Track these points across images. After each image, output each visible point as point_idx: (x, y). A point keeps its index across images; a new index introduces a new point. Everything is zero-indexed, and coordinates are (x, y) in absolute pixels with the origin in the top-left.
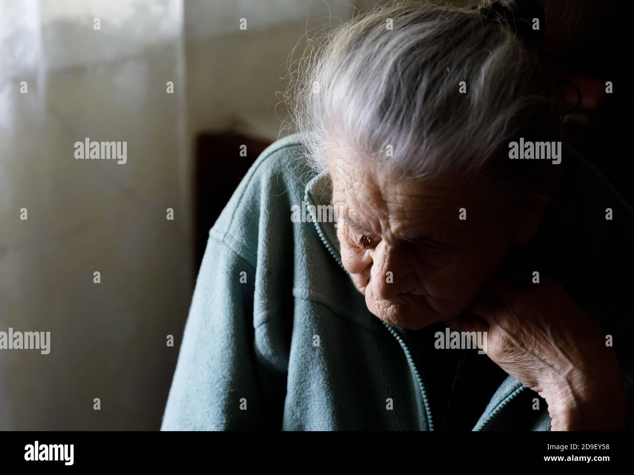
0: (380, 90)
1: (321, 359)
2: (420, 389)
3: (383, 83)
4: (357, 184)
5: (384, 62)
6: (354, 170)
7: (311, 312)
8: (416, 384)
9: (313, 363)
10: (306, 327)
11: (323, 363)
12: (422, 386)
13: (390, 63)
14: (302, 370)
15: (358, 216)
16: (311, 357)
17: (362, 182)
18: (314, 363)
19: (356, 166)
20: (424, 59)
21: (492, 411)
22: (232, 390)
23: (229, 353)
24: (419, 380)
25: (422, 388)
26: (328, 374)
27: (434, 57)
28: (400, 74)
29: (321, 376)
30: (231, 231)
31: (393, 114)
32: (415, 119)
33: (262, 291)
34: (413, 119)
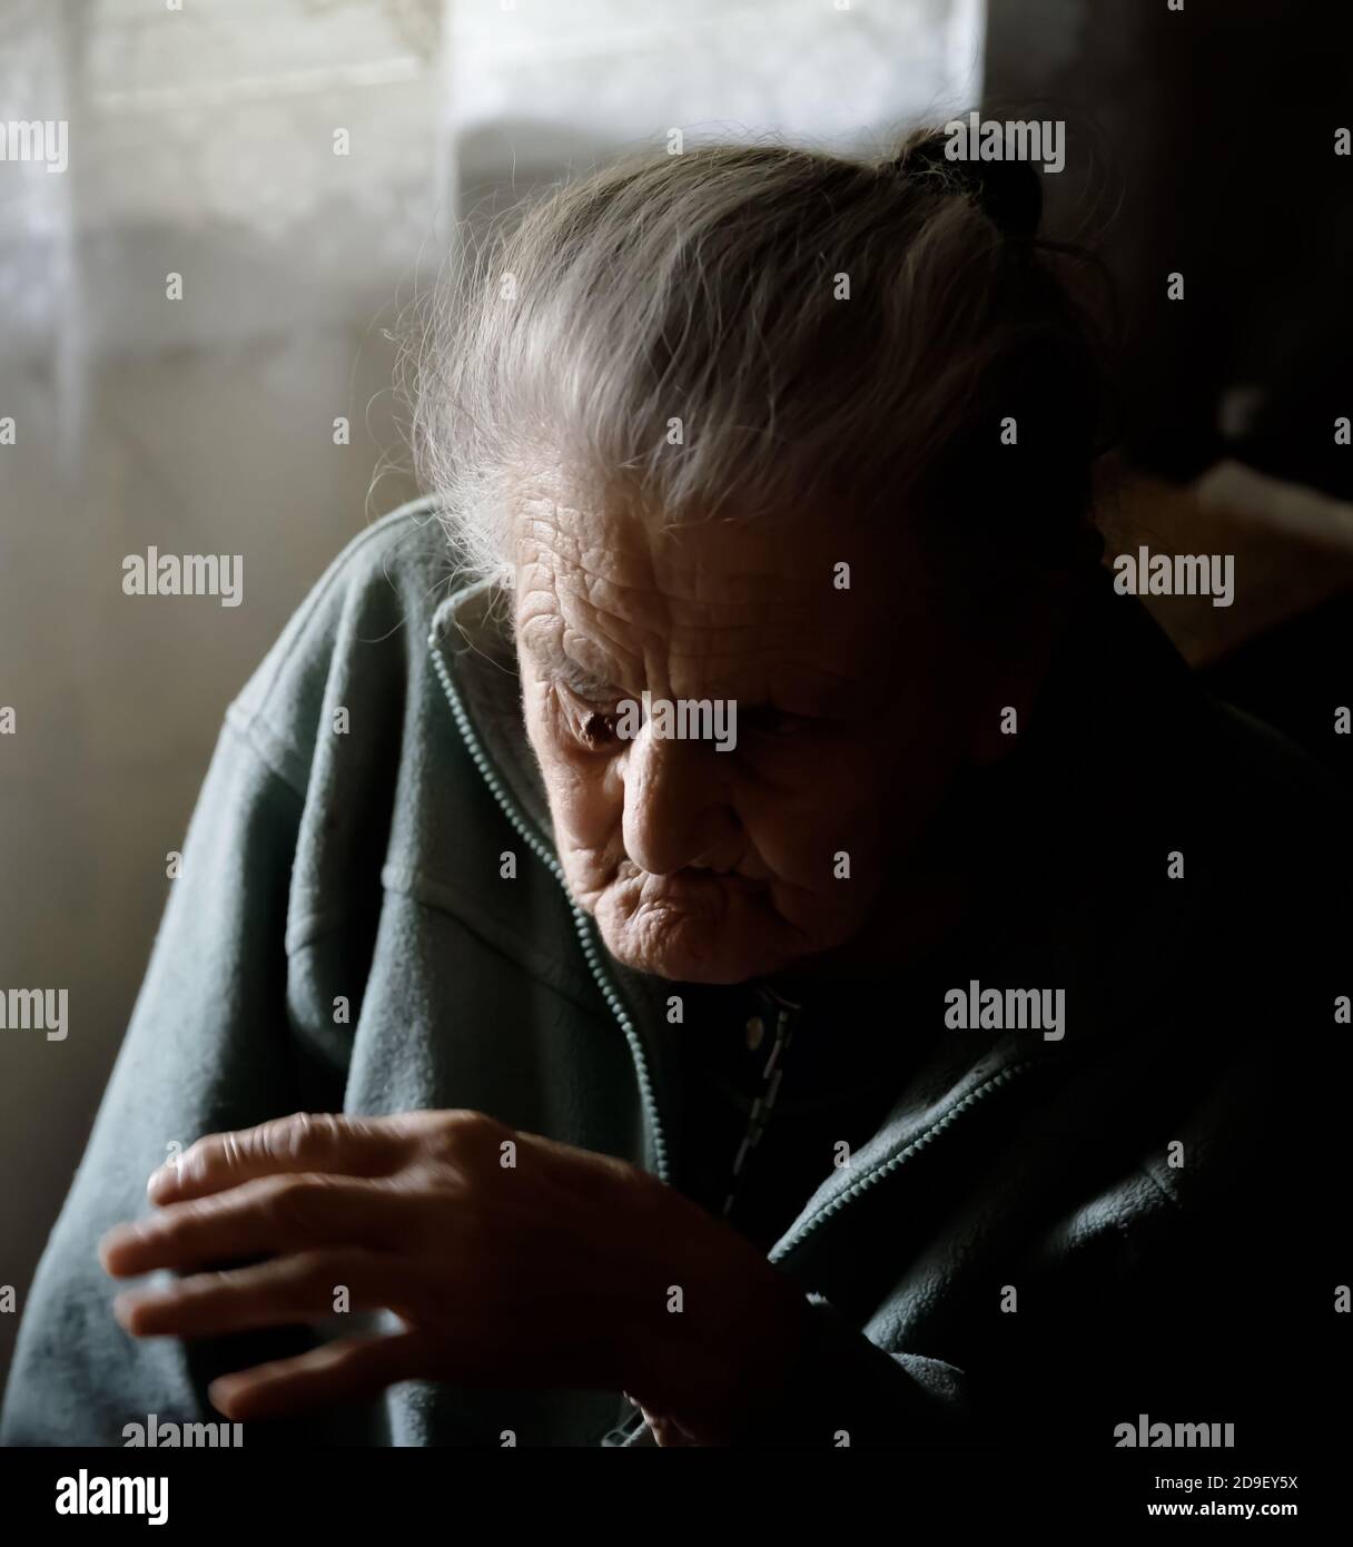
0: (651, 313)
1: (420, 1046)
2: (655, 1153)
3: (658, 295)
4: (593, 552)
5: (661, 249)
6: (582, 517)
7: (411, 929)
8: (648, 1141)
9: (401, 1056)
10: (397, 965)
11: (425, 1057)
12: (663, 1147)
13: (677, 248)
14: (375, 1071)
15: (590, 645)
16: (399, 1038)
17: (606, 545)
18: (406, 1055)
19: (590, 507)
20: (759, 239)
21: (822, 1208)
22: (220, 1105)
23: (221, 1012)
24: (657, 1131)
25: (660, 1153)
26: (433, 1087)
27: (786, 232)
28: (701, 268)
29: (416, 1089)
30: (267, 713)
31: (690, 362)
32: (745, 371)
33: (309, 865)
34: (739, 373)
